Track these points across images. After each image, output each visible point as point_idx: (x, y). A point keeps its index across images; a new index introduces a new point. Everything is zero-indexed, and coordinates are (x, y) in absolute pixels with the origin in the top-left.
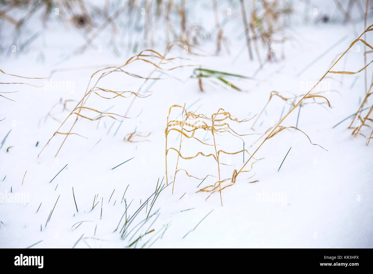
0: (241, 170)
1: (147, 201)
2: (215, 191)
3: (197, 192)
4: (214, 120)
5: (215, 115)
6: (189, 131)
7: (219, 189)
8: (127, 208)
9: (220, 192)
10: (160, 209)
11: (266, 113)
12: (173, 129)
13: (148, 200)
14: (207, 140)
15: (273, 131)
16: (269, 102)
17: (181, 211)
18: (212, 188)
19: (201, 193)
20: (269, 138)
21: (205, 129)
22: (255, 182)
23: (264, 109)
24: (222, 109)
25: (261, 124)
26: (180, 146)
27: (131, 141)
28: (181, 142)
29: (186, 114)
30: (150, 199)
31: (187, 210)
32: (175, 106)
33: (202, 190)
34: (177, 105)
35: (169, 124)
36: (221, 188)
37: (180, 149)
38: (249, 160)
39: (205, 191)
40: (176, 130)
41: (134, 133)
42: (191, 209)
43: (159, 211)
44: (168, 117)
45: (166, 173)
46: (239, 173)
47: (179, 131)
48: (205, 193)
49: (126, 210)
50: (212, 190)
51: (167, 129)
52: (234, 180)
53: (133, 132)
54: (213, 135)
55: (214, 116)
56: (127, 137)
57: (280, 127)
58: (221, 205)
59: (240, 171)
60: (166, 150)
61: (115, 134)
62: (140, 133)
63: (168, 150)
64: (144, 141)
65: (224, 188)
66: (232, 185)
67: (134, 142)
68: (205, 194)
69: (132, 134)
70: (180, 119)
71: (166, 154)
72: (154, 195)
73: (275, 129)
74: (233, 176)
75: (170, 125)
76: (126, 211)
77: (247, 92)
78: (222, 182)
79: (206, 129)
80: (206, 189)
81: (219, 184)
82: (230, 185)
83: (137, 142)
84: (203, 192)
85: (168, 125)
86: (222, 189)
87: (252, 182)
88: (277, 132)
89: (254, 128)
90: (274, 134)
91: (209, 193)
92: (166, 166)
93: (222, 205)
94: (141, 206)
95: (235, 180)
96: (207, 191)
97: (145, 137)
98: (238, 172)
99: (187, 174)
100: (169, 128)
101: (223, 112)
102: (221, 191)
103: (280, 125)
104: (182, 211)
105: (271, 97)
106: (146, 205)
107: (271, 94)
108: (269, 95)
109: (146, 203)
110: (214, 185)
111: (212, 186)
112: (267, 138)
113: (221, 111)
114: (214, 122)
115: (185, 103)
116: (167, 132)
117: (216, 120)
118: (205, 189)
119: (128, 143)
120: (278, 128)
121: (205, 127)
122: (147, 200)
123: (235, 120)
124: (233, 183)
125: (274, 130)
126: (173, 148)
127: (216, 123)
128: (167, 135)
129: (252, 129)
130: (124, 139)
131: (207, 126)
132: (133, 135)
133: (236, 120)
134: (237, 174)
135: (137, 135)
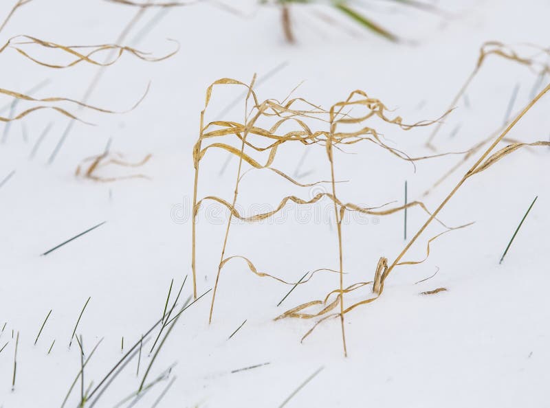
0: (399, 257)
1: (140, 345)
2: (328, 317)
3: (277, 319)
4: (335, 120)
5: (340, 107)
6: (262, 150)
7: (337, 310)
8: (84, 361)
9: (342, 319)
10: (174, 365)
11: (467, 104)
12: (215, 145)
13: (143, 341)
14: (306, 174)
15: (487, 153)
16: (475, 72)
17: (233, 372)
18: (320, 308)
19: (289, 320)
20: (477, 172)
21: (304, 141)
22: (436, 291)
23: (462, 92)
24: (359, 92)
25: (453, 134)
26: (236, 192)
27: (96, 179)
28: (238, 182)
29: (257, 106)
30: (150, 338)
31: (250, 368)
32: (222, 81)
33: (290, 314)
34: (229, 80)
35: (205, 132)
36: (344, 309)
37: (235, 200)
38: (421, 231)
39: (298, 316)
40: (224, 146)
41: (105, 155)
42: (260, 365)
43: (172, 370)
44: (202, 113)
45: (193, 266)
46: (392, 266)
47: (233, 150)
48: (300, 320)
49: (83, 367)
50: (320, 314)
51: (199, 144)
52: (378, 286)
53: (102, 152)
54: (330, 163)
55: (337, 109)
56: (86, 167)
57: (506, 140)
58: (343, 355)
59: (396, 261)
60: (195, 203)
61: (52, 158)
62: (121, 155)
63: (199, 203)
64: (132, 177)
65: (350, 308)
66: (372, 300)
67: (103, 181)
68: (301, 325)
69: (99, 159)
70: (239, 118)
71: (195, 213)
72: (160, 326)
73: (494, 146)
74: (378, 274)
75: (208, 135)
76: (82, 371)
77: (414, 43)
78: (346, 291)
79: (309, 141)
80: (302, 311)
81: (340, 296)
82: (369, 301)
83: (113, 180)
84: (294, 320)
85: (201, 134)
86: (346, 311)
87: (429, 293)
88: (499, 156)
89: (433, 143)
90: (492, 161)
91: (311, 323)
92: (194, 246)
93: (346, 355)
94: (124, 356)
95: (382, 286)
96: (306, 317)
97: (134, 166)
98: (389, 264)
99: (253, 268)
100: (206, 142)
101: (365, 98)
102: (344, 315)
103: (508, 136)
104: (237, 371)
105: (482, 59)
106: (138, 355)
107: (482, 50)
108: (477, 55)
109: (137, 348)
110: (323, 300)
111: (317, 302)
112: (470, 172)
113: (356, 97)
114: (335, 125)
115: (255, 74)
116: (198, 153)
117: (341, 121)
118: (298, 309)
119: (89, 182)
120: (502, 145)
121: (307, 137)
122: (141, 340)
123: (395, 123)
124: (375, 295)
125: (490, 150)
126: (216, 196)
127: (341, 128)
128: (197, 160)
129: (428, 145)
130: (78, 172)
131: (310, 133)
132: (102, 162)
133: (398, 121)
134: (387, 271)
135: (113, 161)
